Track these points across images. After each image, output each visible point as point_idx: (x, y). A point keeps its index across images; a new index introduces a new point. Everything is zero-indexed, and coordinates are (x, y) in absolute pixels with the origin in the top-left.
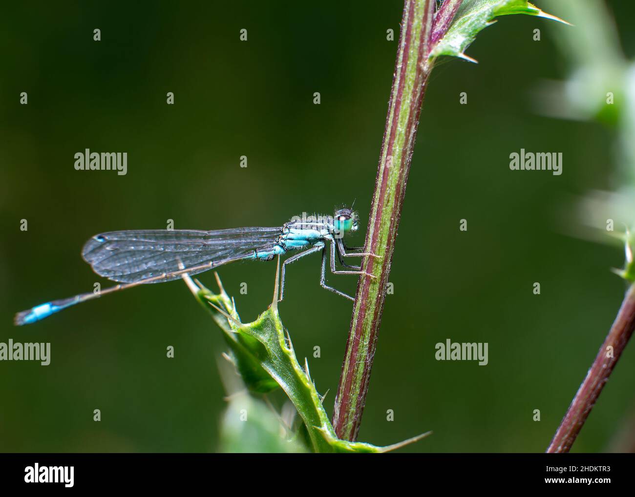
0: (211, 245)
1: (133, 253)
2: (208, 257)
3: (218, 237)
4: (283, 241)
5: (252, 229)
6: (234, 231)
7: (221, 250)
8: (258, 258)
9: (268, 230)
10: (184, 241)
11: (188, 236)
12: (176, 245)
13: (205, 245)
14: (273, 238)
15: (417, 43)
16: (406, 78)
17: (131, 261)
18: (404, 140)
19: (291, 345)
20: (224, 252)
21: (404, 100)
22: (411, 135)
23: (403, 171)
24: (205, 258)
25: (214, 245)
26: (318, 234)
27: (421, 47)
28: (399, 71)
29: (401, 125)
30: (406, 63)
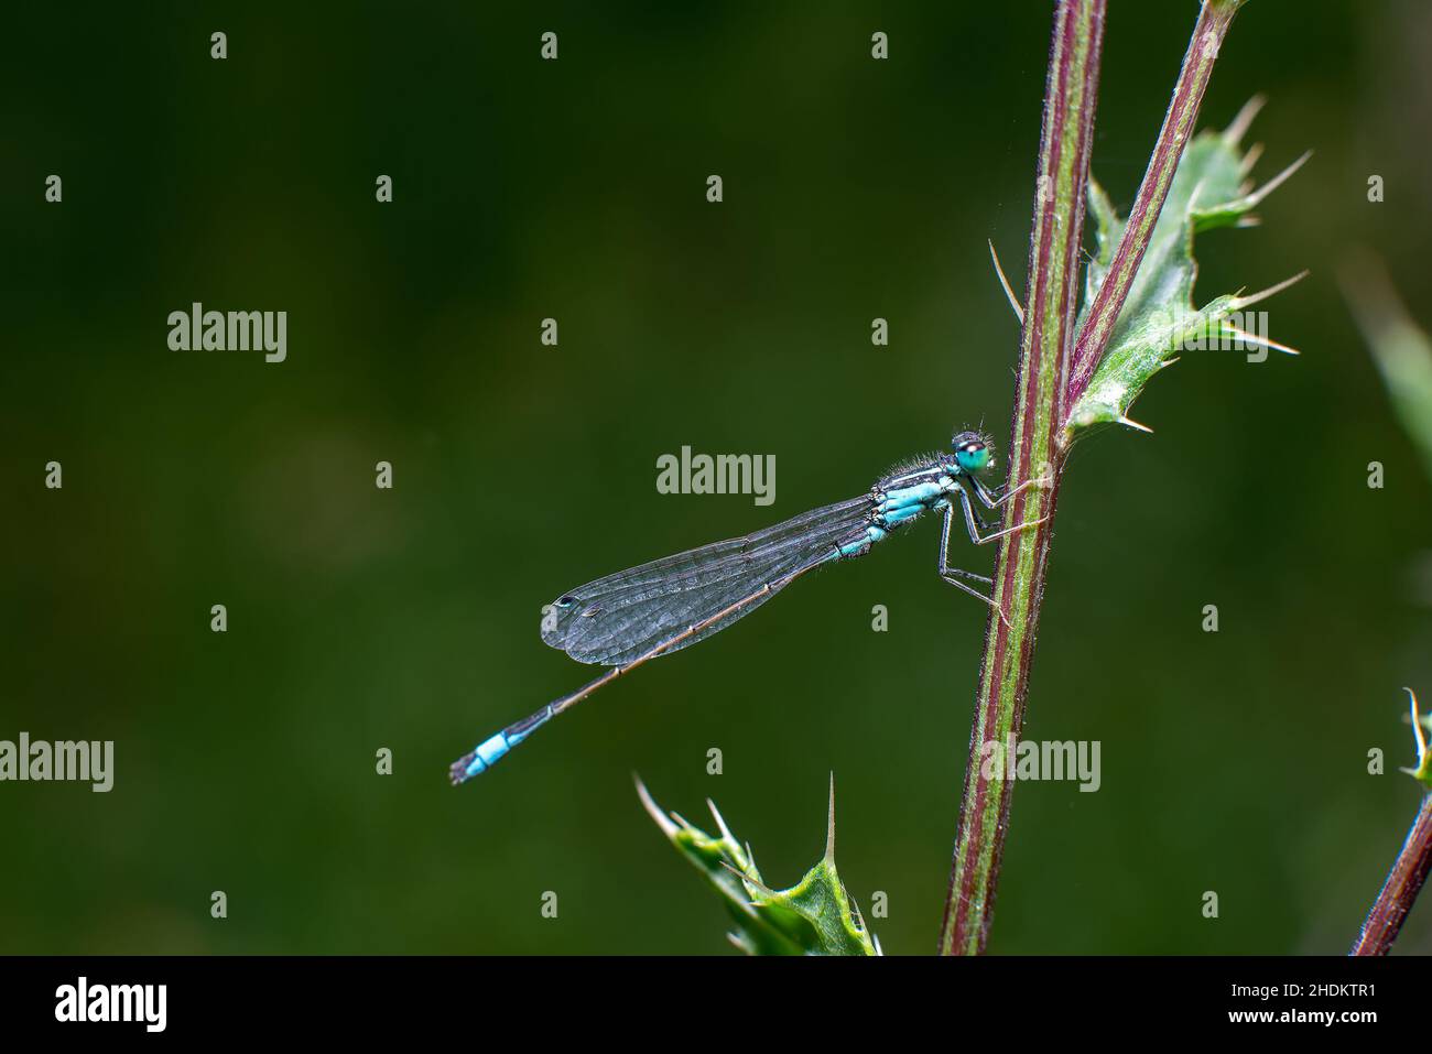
0: (759, 558)
1: (628, 612)
2: (760, 579)
3: (767, 540)
4: (880, 516)
5: (822, 512)
6: (791, 523)
7: (778, 562)
8: (845, 556)
9: (849, 505)
10: (712, 565)
11: (717, 555)
12: (700, 576)
13: (749, 561)
14: (862, 516)
15: (1048, 402)
16: (1032, 463)
17: (627, 625)
18: (1032, 566)
19: (863, 924)
20: (784, 563)
21: (1030, 500)
22: (1043, 557)
23: (1031, 620)
24: (754, 583)
25: (766, 557)
26: (936, 488)
27: (1055, 409)
28: (1018, 450)
29: (1026, 541)
30: (1031, 438)
